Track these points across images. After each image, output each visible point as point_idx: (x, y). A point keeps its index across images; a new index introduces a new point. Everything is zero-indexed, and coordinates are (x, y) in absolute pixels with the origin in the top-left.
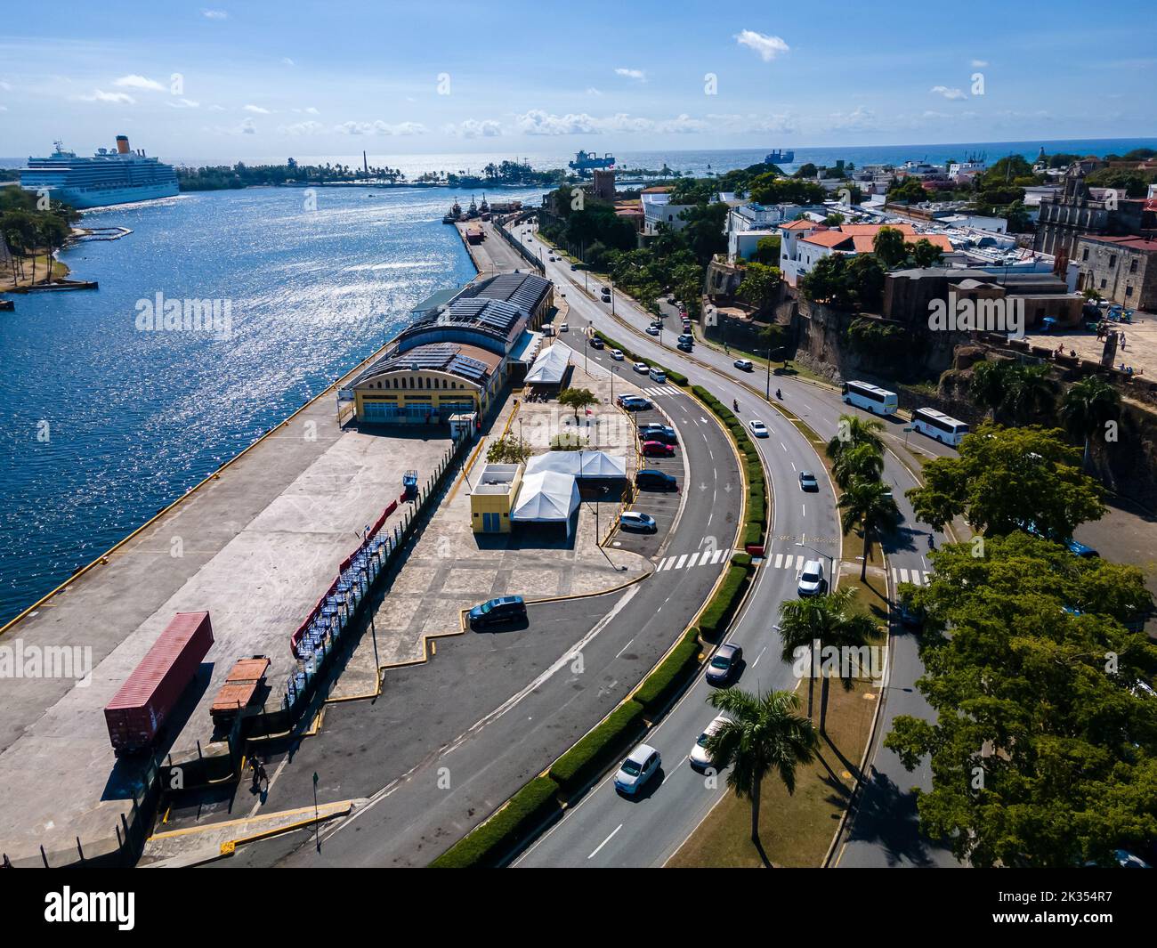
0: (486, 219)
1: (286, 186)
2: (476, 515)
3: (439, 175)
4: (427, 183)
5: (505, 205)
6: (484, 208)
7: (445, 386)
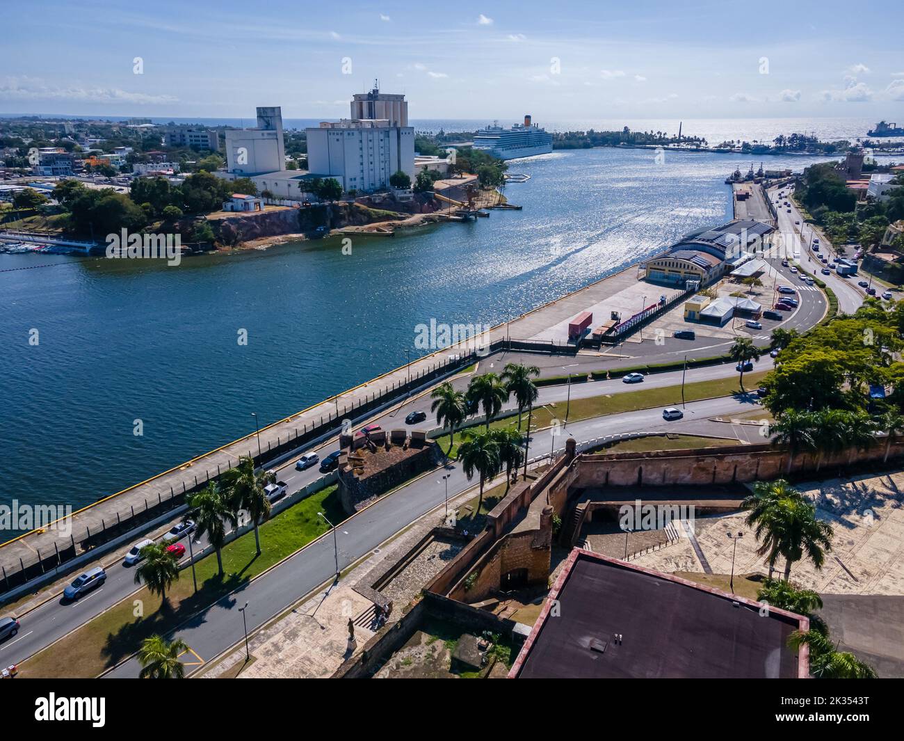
0: (757, 183)
1: (619, 147)
2: (686, 310)
3: (735, 143)
4: (725, 150)
5: (777, 172)
6: (760, 174)
7: (688, 267)
